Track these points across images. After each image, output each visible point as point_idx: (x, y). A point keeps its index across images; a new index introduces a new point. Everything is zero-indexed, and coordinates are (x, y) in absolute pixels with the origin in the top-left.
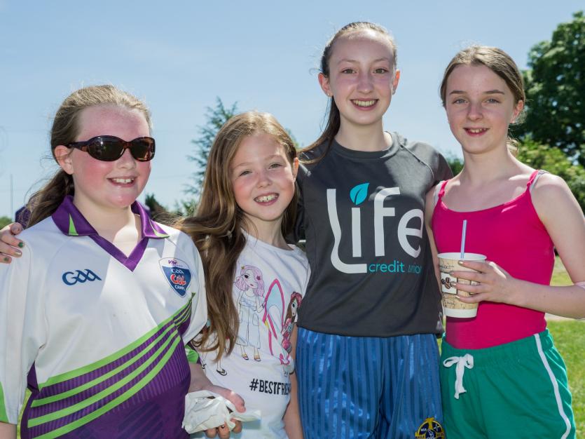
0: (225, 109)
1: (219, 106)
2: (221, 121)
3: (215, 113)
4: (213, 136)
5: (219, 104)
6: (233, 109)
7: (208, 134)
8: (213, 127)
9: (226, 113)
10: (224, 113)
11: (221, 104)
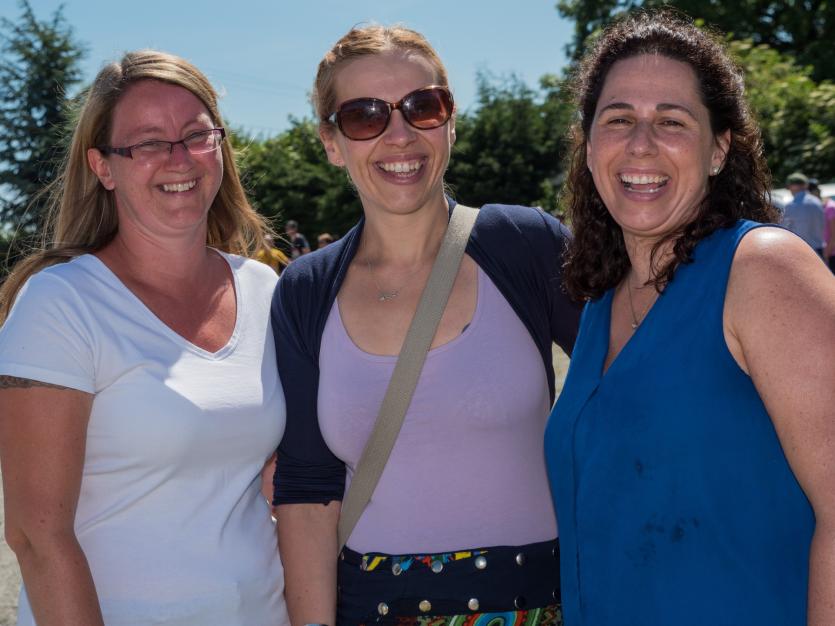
0: (38, 20)
1: (26, 16)
2: (30, 45)
3: (17, 30)
4: (17, 78)
5: (24, 10)
6: (56, 21)
7: (6, 74)
8: (14, 57)
9: (41, 28)
10: (36, 30)
11: (30, 10)
